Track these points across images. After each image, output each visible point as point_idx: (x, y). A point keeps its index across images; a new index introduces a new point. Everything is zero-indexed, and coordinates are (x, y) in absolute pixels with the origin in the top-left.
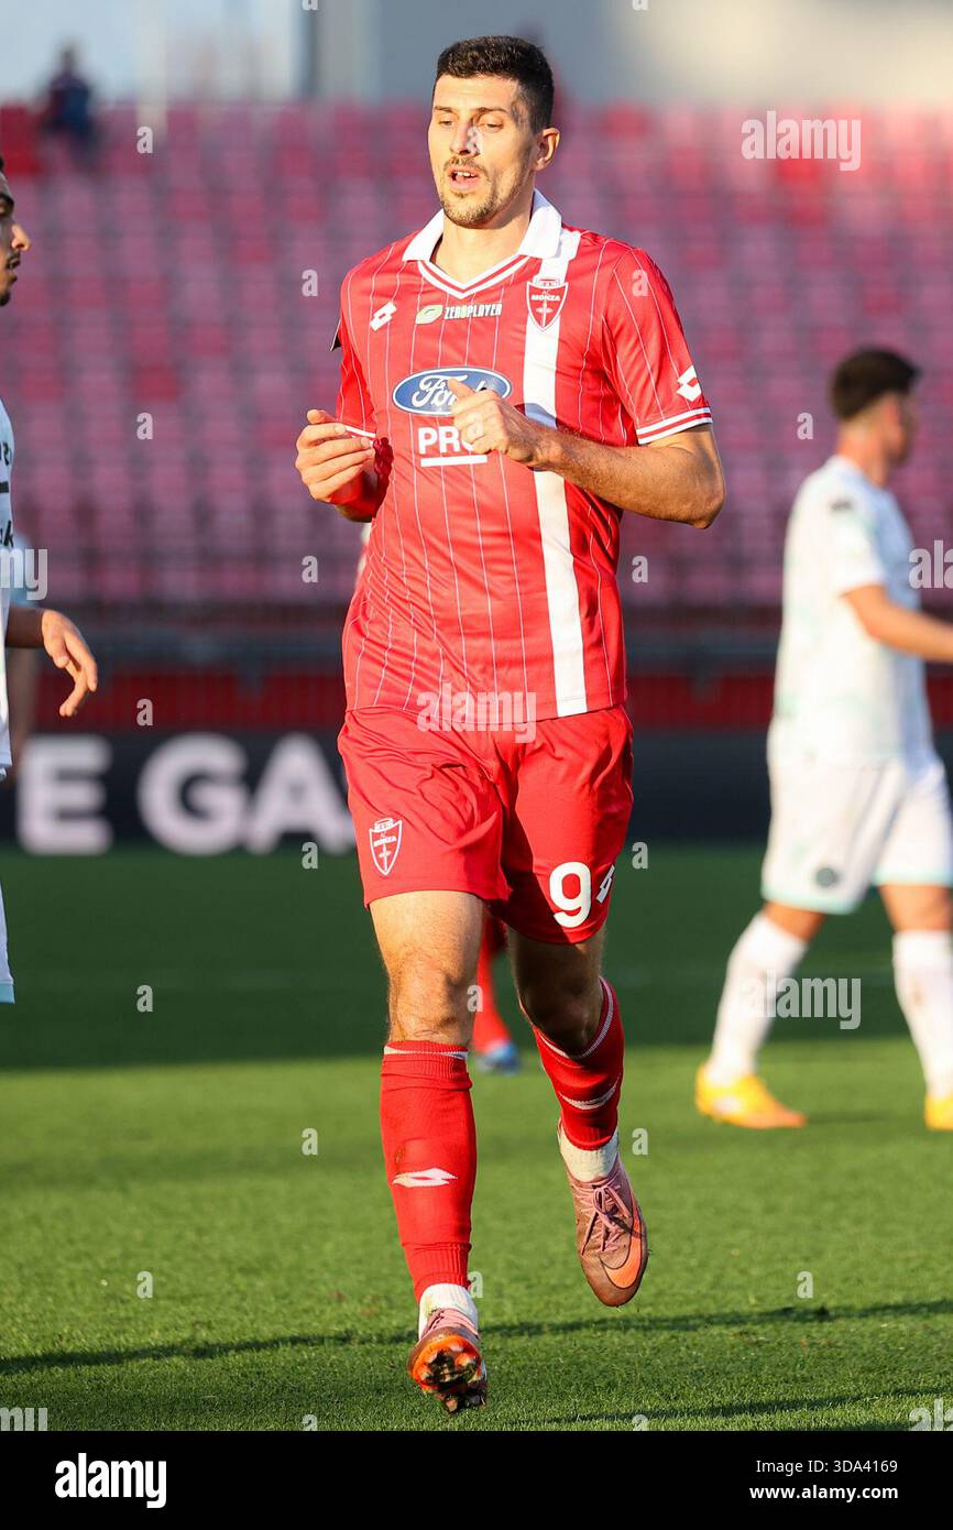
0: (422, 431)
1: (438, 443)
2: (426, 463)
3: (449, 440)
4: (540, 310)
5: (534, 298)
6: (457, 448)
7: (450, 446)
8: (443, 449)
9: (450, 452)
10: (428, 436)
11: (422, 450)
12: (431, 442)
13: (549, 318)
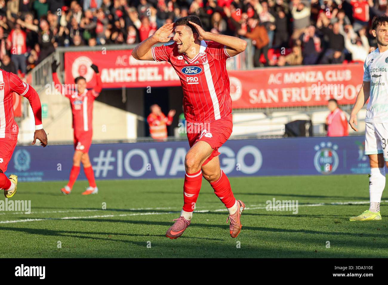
0: (187, 78)
1: (190, 80)
2: (188, 83)
3: (192, 80)
4: (204, 60)
5: (202, 58)
6: (193, 81)
7: (192, 81)
8: (191, 81)
9: (192, 82)
10: (188, 79)
11: (187, 81)
12: (189, 80)
13: (206, 60)
